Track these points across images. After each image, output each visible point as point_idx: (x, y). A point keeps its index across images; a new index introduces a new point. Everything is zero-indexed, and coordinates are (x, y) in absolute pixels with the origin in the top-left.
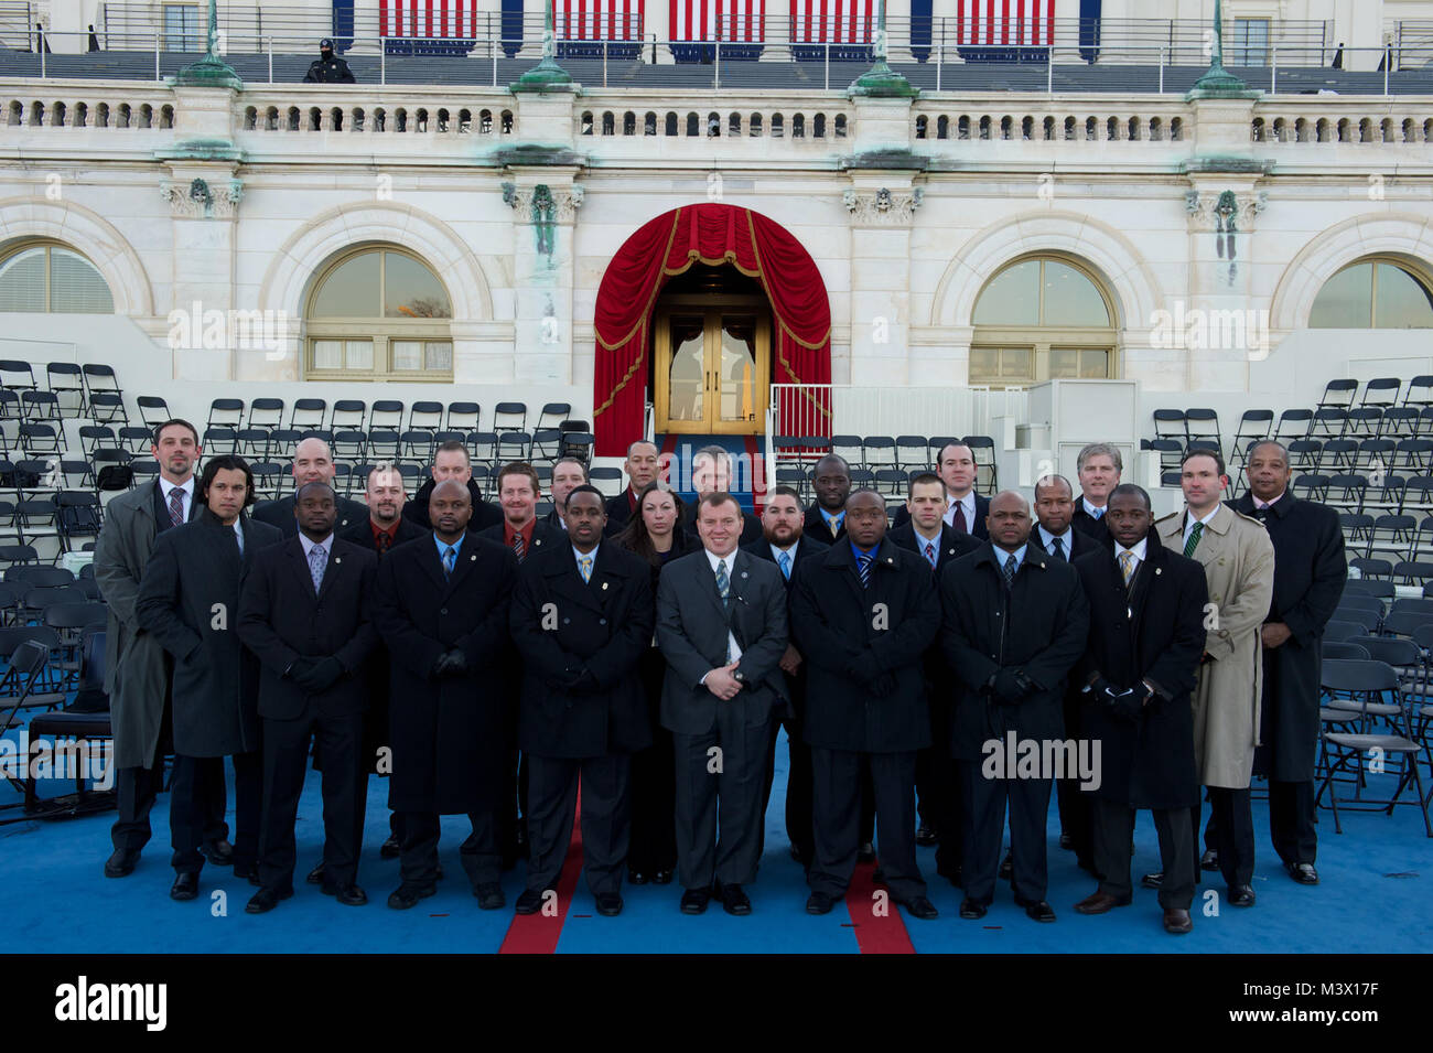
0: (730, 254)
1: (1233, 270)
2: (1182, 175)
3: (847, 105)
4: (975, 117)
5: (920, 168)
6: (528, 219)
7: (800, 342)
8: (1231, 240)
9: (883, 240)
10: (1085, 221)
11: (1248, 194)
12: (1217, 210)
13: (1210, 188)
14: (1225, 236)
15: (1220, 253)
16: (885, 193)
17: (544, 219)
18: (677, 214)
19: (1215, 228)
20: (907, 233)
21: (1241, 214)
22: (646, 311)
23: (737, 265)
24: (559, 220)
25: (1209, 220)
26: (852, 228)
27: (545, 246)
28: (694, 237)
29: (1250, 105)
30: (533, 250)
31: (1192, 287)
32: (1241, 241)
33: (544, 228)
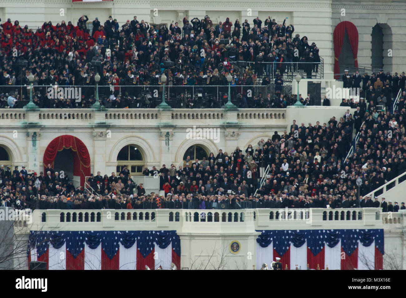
0: (71, 147)
1: (169, 149)
2: (158, 128)
3: (91, 112)
4: (117, 114)
5: (107, 127)
6: (31, 139)
7: (85, 166)
9: (99, 143)
10: (139, 138)
11: (172, 132)
12: (166, 136)
13: (165, 131)
14: (167, 141)
15: (166, 145)
16: (102, 133)
17: (34, 139)
18: (60, 137)
19: (165, 139)
20: (104, 141)
21: (170, 136)
23: (73, 149)
24: (37, 139)
26: (94, 140)
27: (34, 145)
28: (64, 143)
29: (171, 112)
30: (32, 146)
31: (161, 152)
32: (170, 142)
33: (34, 141)
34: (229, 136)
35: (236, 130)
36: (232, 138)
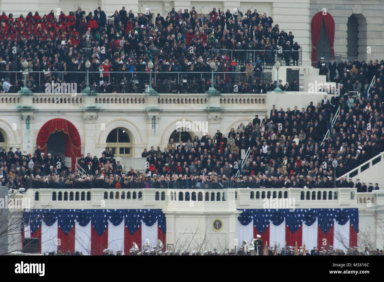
0: (63, 129)
1: (155, 132)
2: (145, 112)
3: (82, 97)
4: (106, 99)
5: (98, 111)
6: (25, 122)
7: (76, 148)
8: (155, 125)
9: (90, 126)
10: (127, 121)
11: (158, 116)
12: (152, 119)
13: (151, 115)
15: (153, 128)
16: (92, 116)
17: (28, 122)
18: (53, 121)
19: (152, 123)
20: (94, 124)
21: (156, 120)
22: (47, 142)
23: (64, 132)
24: (31, 122)
25: (151, 121)
26: (85, 124)
27: (28, 128)
28: (56, 125)
29: (157, 97)
30: (26, 129)
31: (148, 135)
32: (156, 125)
33: (28, 124)
34: (213, 120)
35: (219, 114)
36: (215, 122)
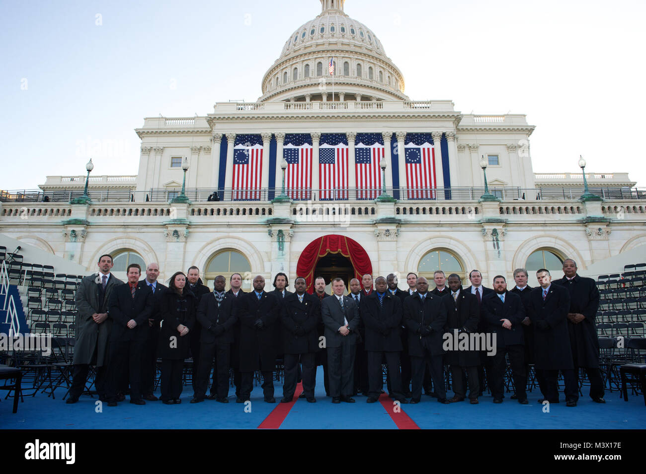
0: (339, 250)
1: (499, 253)
2: (480, 224)
3: (375, 205)
5: (399, 223)
6: (276, 240)
8: (498, 243)
9: (387, 245)
10: (451, 238)
11: (501, 229)
12: (492, 234)
13: (489, 228)
14: (495, 242)
15: (495, 248)
16: (388, 231)
17: (281, 240)
18: (323, 239)
19: (492, 239)
20: (395, 243)
21: (500, 236)
22: (313, 269)
23: (342, 253)
24: (286, 241)
25: (490, 238)
26: (378, 241)
27: (281, 248)
28: (328, 244)
29: (498, 203)
30: (277, 249)
31: (487, 258)
32: (501, 244)
33: (281, 243)
34: (594, 235)
35: (603, 227)
36: (599, 237)
